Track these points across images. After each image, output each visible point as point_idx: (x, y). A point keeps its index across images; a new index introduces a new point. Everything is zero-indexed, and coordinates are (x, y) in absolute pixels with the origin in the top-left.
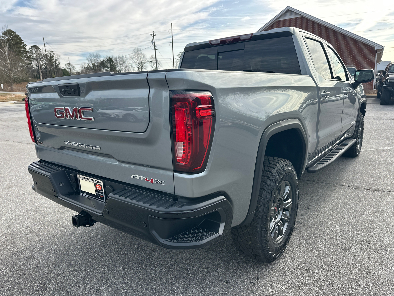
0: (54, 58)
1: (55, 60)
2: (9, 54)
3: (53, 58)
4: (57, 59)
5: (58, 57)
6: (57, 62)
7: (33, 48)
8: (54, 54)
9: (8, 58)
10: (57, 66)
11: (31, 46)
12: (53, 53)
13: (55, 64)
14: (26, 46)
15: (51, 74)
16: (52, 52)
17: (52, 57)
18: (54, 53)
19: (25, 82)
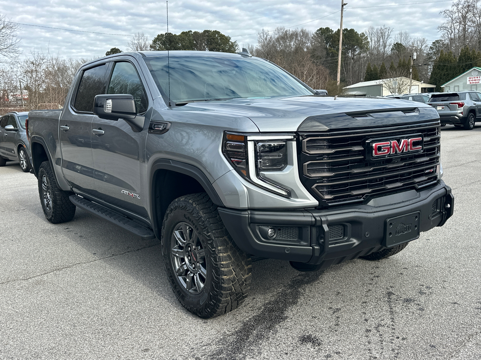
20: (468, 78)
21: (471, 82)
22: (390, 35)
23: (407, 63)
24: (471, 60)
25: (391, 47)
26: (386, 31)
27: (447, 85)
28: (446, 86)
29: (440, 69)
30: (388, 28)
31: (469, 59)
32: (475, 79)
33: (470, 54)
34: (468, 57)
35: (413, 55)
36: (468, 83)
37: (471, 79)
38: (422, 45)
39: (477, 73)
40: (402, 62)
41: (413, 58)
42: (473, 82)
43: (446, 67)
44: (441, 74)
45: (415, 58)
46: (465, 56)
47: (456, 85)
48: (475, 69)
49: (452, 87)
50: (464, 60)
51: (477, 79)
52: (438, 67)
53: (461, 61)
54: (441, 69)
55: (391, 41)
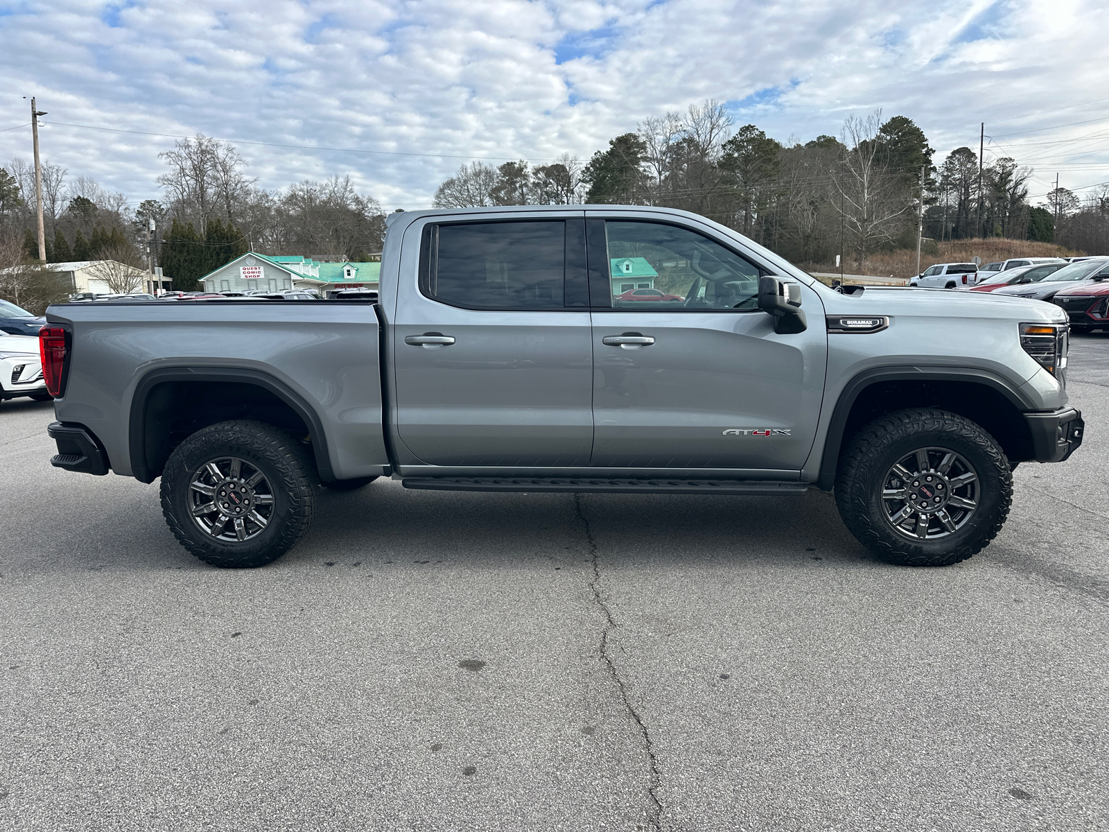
0: (1014, 178)
1: (1012, 184)
2: (870, 183)
3: (1010, 178)
4: (1021, 180)
5: (1026, 174)
6: (1020, 190)
7: (957, 156)
8: (1015, 166)
9: (866, 191)
10: (1017, 200)
11: (951, 151)
12: (1010, 164)
13: (1014, 193)
14: (933, 156)
15: (992, 225)
16: (1011, 160)
17: (1005, 177)
18: (1015, 163)
19: (905, 250)
20: (241, 268)
21: (248, 275)
22: (61, 181)
23: (110, 234)
24: (227, 239)
25: (67, 203)
26: (52, 173)
27: (210, 278)
28: (207, 280)
29: (175, 251)
30: (56, 168)
31: (223, 238)
32: (253, 271)
33: (224, 230)
34: (221, 234)
35: (149, 224)
36: (243, 276)
37: (247, 271)
38: (119, 206)
39: (254, 261)
40: (99, 233)
41: (149, 228)
42: (250, 275)
43: (186, 249)
44: (179, 260)
45: (154, 229)
46: (216, 231)
47: (223, 279)
48: (250, 255)
49: (217, 281)
50: (216, 238)
51: (255, 271)
52: (171, 247)
53: (211, 240)
54: (177, 251)
55: (66, 191)
